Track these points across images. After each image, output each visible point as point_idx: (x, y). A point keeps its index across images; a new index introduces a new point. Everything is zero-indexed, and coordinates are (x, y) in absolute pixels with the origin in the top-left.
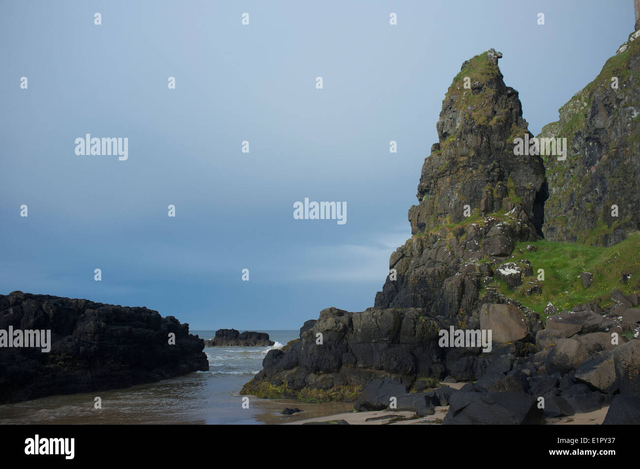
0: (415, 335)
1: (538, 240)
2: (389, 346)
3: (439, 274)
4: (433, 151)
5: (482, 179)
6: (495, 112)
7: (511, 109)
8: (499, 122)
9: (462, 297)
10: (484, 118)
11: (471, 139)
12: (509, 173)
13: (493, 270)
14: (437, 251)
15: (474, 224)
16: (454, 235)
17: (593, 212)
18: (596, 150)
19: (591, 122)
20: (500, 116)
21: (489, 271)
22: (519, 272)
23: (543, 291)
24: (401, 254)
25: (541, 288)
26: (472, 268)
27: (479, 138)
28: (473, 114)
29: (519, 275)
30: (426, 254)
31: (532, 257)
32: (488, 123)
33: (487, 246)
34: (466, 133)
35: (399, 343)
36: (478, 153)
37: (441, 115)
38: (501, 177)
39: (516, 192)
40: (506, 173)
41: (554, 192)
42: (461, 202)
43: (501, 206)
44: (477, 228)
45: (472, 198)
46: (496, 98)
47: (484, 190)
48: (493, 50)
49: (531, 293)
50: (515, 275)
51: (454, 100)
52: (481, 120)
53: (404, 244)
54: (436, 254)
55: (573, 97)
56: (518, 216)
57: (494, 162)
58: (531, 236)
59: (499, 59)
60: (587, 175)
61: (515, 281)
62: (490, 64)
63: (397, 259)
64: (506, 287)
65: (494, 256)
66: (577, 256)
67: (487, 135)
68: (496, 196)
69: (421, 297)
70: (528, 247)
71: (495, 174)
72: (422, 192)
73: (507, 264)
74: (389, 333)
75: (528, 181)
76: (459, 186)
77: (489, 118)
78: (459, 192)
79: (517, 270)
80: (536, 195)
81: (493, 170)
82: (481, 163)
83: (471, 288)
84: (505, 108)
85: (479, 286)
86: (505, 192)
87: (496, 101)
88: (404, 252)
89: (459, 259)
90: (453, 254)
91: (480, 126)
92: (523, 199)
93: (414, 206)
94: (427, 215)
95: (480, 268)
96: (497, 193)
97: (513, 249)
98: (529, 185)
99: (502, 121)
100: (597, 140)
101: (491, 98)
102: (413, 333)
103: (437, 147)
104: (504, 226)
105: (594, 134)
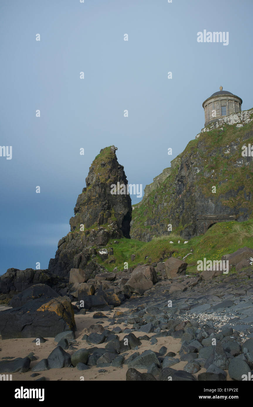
0: (39, 280)
1: (121, 238)
2: (29, 284)
3: (73, 252)
4: (83, 191)
5: (100, 208)
6: (110, 177)
7: (117, 176)
8: (111, 182)
9: (80, 263)
10: (104, 179)
11: (97, 188)
12: (113, 206)
13: (97, 251)
14: (77, 241)
15: (93, 230)
16: (85, 234)
17: (179, 218)
18: (182, 186)
19: (180, 172)
20: (111, 179)
21: (95, 252)
22: (107, 253)
23: (116, 262)
24: (64, 241)
25: (115, 260)
26: (88, 250)
27: (101, 189)
28: (100, 177)
29: (107, 254)
30: (73, 242)
31: (115, 246)
32: (106, 182)
33: (96, 240)
34: (96, 186)
35: (33, 283)
36: (100, 196)
37: (89, 174)
38: (109, 208)
39: (115, 215)
40: (112, 206)
41: (165, 205)
42: (90, 218)
43: (107, 221)
44: (94, 232)
45: (95, 217)
46: (111, 170)
47: (100, 214)
48: (114, 146)
49: (111, 262)
50: (105, 254)
51: (94, 168)
52: (102, 181)
53: (66, 236)
54: (76, 242)
55: (178, 156)
56: (114, 227)
57: (106, 201)
58: (118, 236)
59: (116, 151)
60: (178, 199)
61: (105, 257)
62: (111, 153)
63: (61, 243)
64: (101, 259)
65: (98, 245)
66: (134, 246)
67: (105, 188)
68: (105, 217)
69: (64, 263)
70: (115, 241)
71: (106, 206)
72: (76, 211)
73: (103, 249)
74: (29, 279)
75: (121, 211)
76: (90, 210)
77: (106, 180)
78: (90, 214)
79: (107, 252)
80: (124, 217)
81: (105, 204)
82: (100, 201)
83: (84, 259)
84: (114, 176)
85: (88, 258)
86: (110, 215)
87: (111, 172)
88: (65, 240)
89: (84, 246)
90: (83, 243)
91: (102, 183)
92: (117, 219)
93: (72, 217)
94: (77, 223)
95: (91, 251)
96: (106, 215)
97: (108, 242)
98: (121, 212)
99: (112, 182)
100: (182, 182)
101: (108, 170)
102: (38, 279)
103: (85, 189)
104: (104, 232)
105: (181, 179)
